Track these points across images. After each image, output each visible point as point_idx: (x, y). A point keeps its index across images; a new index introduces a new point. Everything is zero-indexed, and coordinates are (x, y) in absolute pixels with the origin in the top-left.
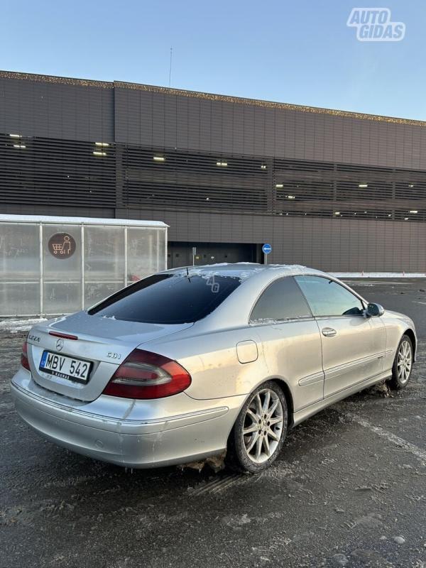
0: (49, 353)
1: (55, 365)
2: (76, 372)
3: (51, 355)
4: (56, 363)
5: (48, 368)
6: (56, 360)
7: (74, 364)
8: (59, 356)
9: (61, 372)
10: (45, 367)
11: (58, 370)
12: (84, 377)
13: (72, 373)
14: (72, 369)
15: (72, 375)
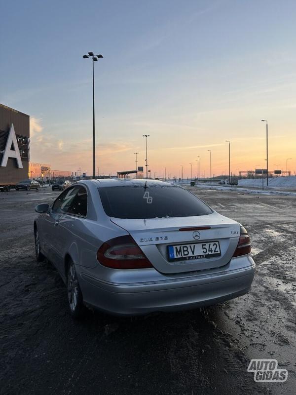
0: (174, 247)
1: (186, 253)
2: (209, 251)
3: (178, 247)
4: (187, 251)
5: (179, 256)
6: (185, 249)
7: (204, 247)
8: (188, 246)
9: (195, 255)
10: (175, 257)
11: (190, 254)
12: (217, 251)
13: (205, 253)
14: (205, 250)
15: (207, 254)
